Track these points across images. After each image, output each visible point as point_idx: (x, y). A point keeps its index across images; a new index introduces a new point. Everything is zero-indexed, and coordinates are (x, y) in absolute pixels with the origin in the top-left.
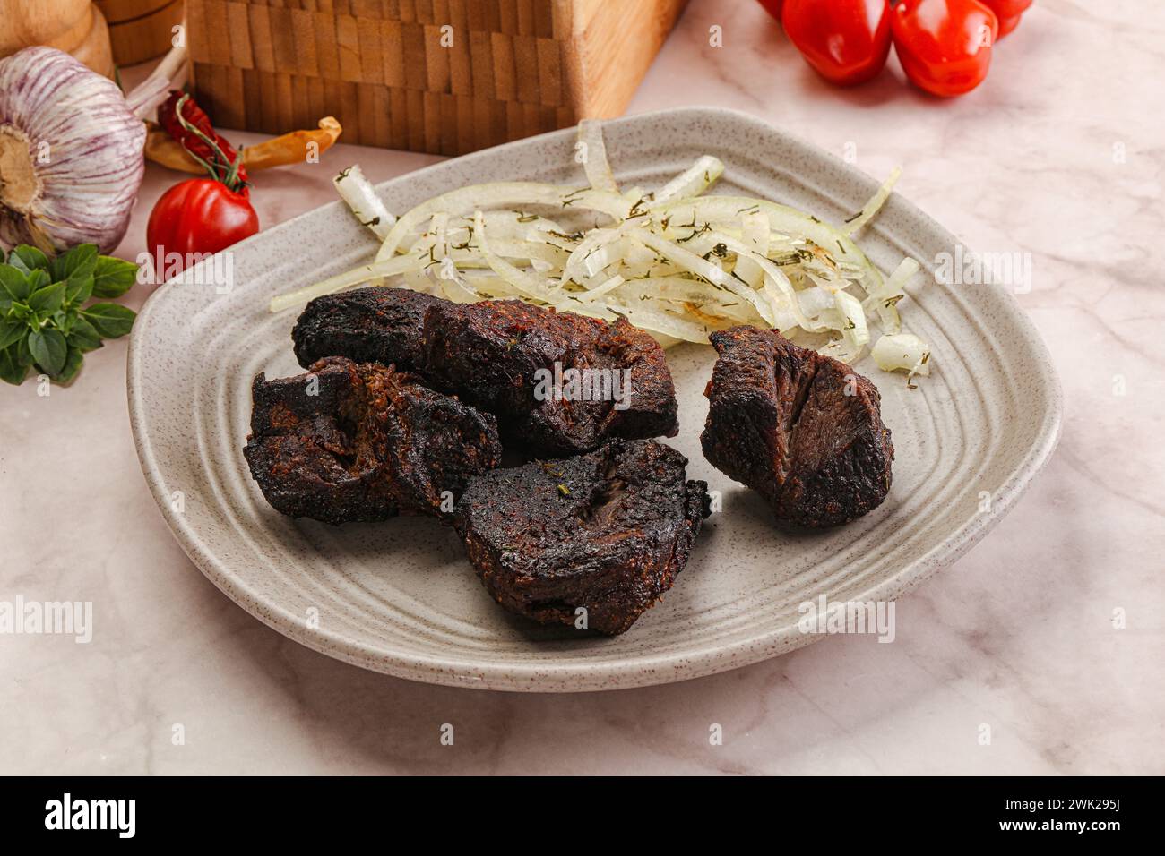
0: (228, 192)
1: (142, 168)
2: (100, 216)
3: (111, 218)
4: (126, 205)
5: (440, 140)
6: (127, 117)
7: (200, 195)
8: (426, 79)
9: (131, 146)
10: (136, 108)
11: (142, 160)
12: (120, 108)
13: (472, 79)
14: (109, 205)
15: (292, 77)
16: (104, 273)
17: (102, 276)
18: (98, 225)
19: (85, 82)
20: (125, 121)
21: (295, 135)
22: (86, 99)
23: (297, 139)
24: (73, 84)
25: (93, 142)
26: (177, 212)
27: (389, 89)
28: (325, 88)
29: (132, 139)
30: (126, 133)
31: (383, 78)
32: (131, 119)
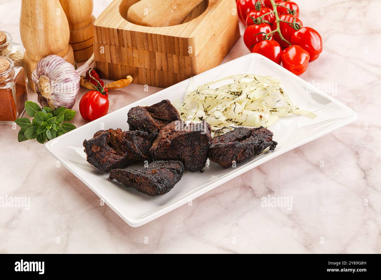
0: (101, 94)
1: (79, 88)
2: (67, 100)
3: (70, 101)
4: (74, 97)
5: (159, 83)
6: (75, 74)
7: (93, 95)
8: (156, 67)
9: (76, 81)
10: (79, 72)
11: (79, 85)
12: (73, 71)
13: (168, 67)
14: (70, 97)
15: (121, 65)
16: (67, 114)
17: (66, 115)
18: (66, 102)
19: (64, 64)
20: (74, 75)
21: (121, 80)
22: (64, 69)
23: (122, 82)
24: (61, 65)
25: (65, 80)
26: (87, 99)
27: (146, 69)
28: (130, 68)
29: (76, 80)
30: (74, 78)
31: (145, 66)
32: (76, 74)
